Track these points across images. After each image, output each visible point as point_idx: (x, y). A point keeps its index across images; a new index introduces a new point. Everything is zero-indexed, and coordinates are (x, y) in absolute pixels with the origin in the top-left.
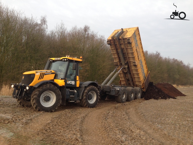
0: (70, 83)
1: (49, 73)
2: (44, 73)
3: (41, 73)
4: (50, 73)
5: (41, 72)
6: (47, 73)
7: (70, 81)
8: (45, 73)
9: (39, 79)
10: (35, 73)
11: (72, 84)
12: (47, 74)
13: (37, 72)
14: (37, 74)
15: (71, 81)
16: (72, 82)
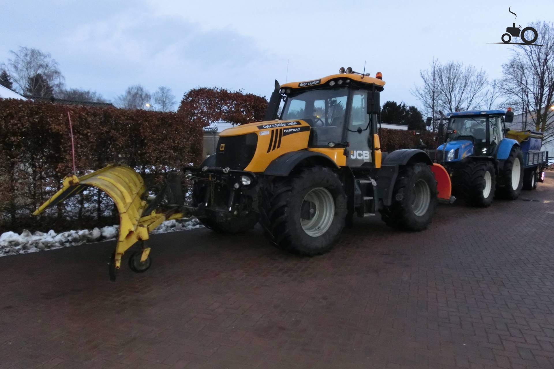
0: (359, 158)
1: (294, 130)
2: (281, 130)
3: (273, 131)
4: (297, 128)
5: (271, 125)
6: (288, 129)
7: (358, 152)
8: (282, 128)
9: (269, 151)
10: (257, 129)
11: (363, 160)
12: (290, 130)
13: (261, 128)
14: (263, 134)
15: (361, 152)
16: (364, 155)
